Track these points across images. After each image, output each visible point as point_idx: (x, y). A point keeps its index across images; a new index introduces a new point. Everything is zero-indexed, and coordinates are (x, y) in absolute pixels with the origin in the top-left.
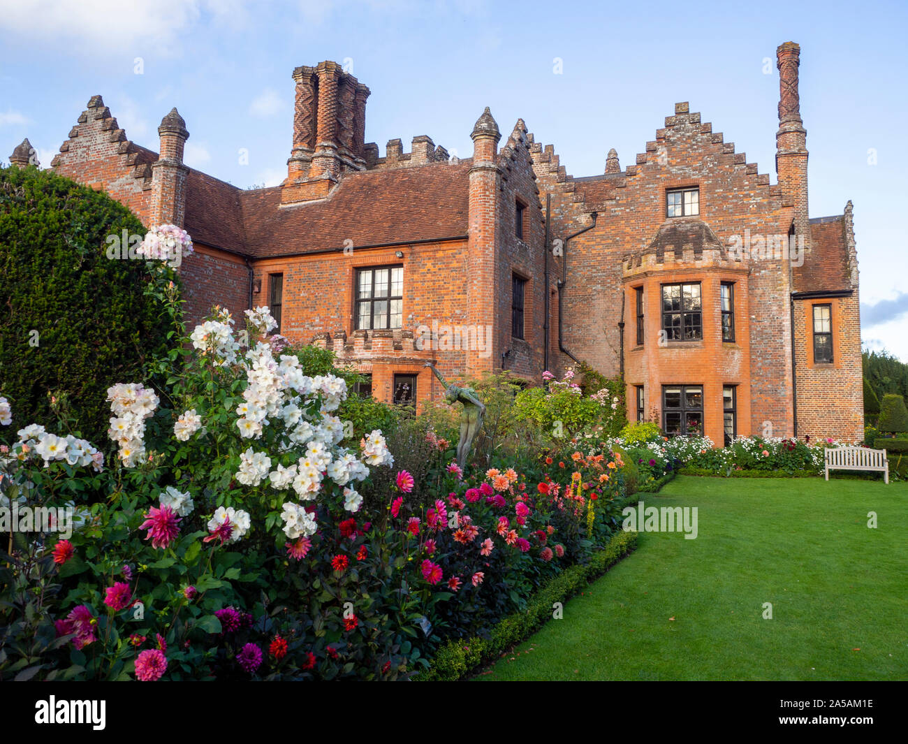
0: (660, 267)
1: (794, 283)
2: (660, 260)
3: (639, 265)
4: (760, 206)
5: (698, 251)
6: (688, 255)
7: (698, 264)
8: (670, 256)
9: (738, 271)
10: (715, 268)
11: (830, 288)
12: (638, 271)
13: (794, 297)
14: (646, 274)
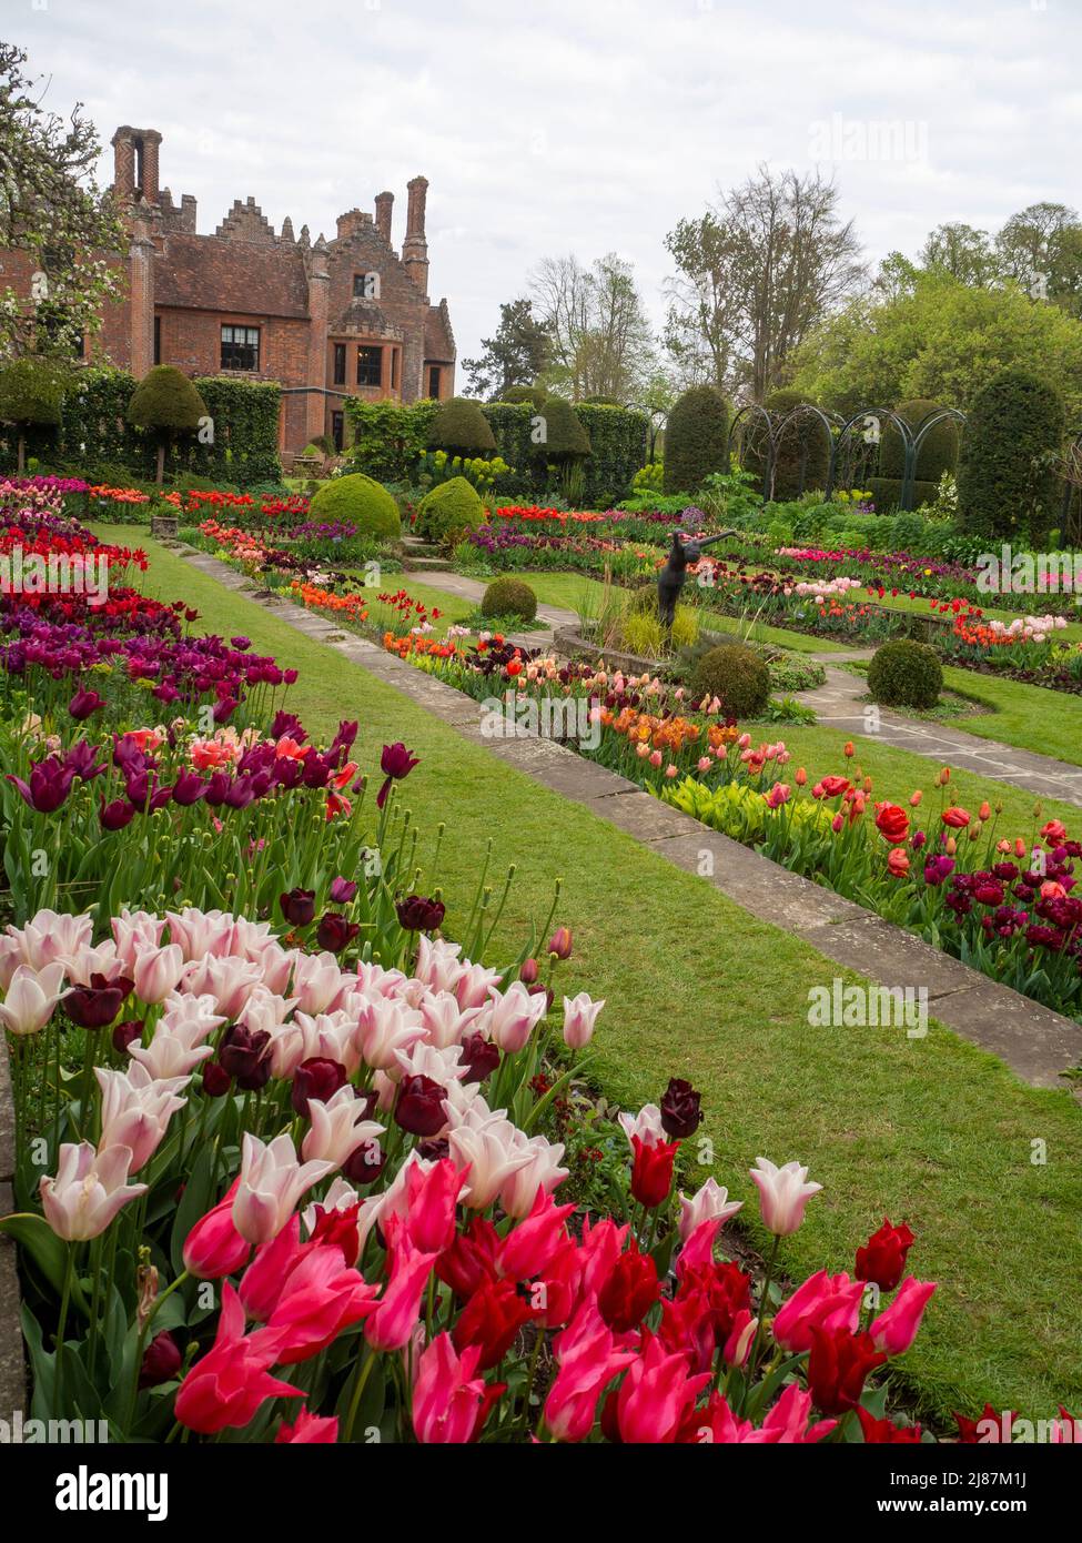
0: (360, 335)
1: (426, 354)
2: (360, 331)
3: (344, 330)
4: (411, 300)
5: (383, 328)
6: (377, 330)
7: (383, 337)
8: (365, 329)
9: (400, 343)
10: (390, 341)
11: (442, 359)
12: (342, 334)
13: (426, 362)
14: (350, 338)
